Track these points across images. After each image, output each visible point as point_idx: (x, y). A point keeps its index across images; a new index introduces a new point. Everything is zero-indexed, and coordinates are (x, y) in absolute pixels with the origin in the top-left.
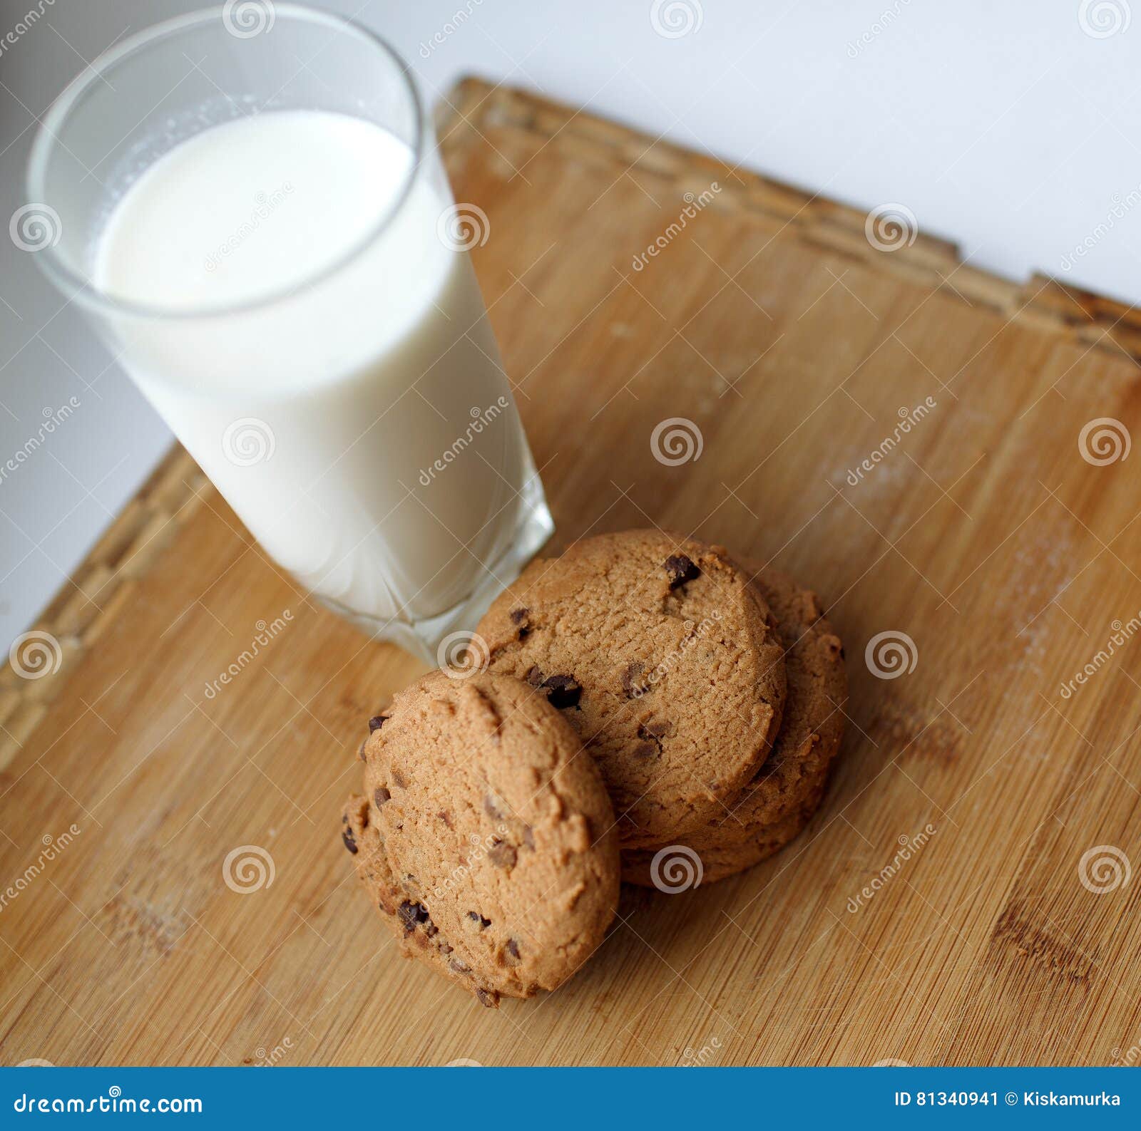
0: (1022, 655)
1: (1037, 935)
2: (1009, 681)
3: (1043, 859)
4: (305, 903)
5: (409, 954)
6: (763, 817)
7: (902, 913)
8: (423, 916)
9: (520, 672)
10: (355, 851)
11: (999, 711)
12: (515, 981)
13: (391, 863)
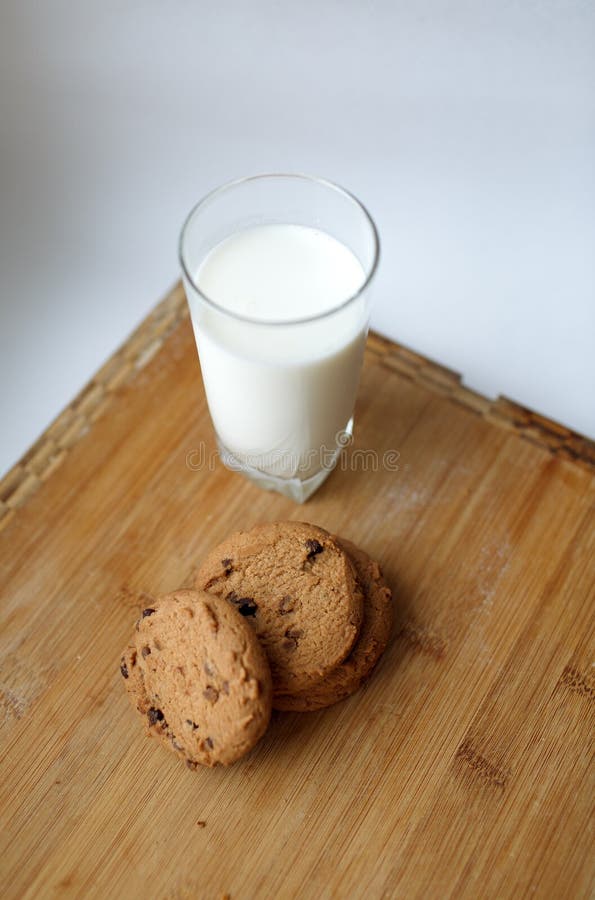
0: (481, 604)
1: (479, 758)
2: (474, 617)
3: (485, 717)
4: (94, 698)
5: (150, 735)
6: (344, 683)
7: (409, 738)
8: (161, 716)
9: (225, 593)
10: (126, 676)
11: (467, 633)
12: (208, 760)
13: (146, 687)
